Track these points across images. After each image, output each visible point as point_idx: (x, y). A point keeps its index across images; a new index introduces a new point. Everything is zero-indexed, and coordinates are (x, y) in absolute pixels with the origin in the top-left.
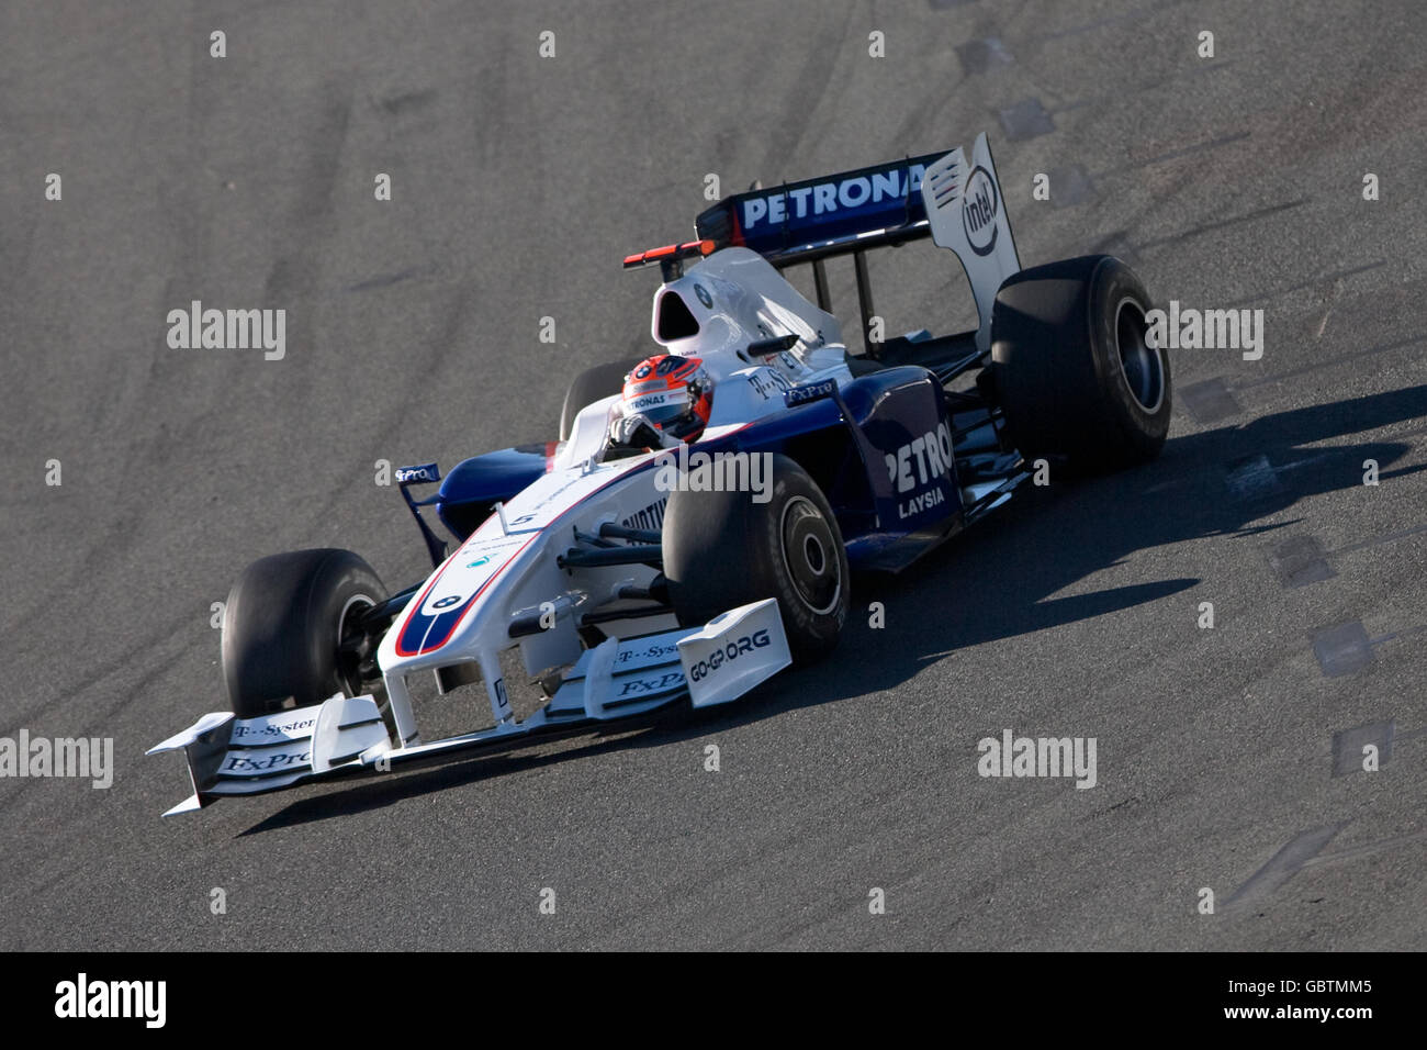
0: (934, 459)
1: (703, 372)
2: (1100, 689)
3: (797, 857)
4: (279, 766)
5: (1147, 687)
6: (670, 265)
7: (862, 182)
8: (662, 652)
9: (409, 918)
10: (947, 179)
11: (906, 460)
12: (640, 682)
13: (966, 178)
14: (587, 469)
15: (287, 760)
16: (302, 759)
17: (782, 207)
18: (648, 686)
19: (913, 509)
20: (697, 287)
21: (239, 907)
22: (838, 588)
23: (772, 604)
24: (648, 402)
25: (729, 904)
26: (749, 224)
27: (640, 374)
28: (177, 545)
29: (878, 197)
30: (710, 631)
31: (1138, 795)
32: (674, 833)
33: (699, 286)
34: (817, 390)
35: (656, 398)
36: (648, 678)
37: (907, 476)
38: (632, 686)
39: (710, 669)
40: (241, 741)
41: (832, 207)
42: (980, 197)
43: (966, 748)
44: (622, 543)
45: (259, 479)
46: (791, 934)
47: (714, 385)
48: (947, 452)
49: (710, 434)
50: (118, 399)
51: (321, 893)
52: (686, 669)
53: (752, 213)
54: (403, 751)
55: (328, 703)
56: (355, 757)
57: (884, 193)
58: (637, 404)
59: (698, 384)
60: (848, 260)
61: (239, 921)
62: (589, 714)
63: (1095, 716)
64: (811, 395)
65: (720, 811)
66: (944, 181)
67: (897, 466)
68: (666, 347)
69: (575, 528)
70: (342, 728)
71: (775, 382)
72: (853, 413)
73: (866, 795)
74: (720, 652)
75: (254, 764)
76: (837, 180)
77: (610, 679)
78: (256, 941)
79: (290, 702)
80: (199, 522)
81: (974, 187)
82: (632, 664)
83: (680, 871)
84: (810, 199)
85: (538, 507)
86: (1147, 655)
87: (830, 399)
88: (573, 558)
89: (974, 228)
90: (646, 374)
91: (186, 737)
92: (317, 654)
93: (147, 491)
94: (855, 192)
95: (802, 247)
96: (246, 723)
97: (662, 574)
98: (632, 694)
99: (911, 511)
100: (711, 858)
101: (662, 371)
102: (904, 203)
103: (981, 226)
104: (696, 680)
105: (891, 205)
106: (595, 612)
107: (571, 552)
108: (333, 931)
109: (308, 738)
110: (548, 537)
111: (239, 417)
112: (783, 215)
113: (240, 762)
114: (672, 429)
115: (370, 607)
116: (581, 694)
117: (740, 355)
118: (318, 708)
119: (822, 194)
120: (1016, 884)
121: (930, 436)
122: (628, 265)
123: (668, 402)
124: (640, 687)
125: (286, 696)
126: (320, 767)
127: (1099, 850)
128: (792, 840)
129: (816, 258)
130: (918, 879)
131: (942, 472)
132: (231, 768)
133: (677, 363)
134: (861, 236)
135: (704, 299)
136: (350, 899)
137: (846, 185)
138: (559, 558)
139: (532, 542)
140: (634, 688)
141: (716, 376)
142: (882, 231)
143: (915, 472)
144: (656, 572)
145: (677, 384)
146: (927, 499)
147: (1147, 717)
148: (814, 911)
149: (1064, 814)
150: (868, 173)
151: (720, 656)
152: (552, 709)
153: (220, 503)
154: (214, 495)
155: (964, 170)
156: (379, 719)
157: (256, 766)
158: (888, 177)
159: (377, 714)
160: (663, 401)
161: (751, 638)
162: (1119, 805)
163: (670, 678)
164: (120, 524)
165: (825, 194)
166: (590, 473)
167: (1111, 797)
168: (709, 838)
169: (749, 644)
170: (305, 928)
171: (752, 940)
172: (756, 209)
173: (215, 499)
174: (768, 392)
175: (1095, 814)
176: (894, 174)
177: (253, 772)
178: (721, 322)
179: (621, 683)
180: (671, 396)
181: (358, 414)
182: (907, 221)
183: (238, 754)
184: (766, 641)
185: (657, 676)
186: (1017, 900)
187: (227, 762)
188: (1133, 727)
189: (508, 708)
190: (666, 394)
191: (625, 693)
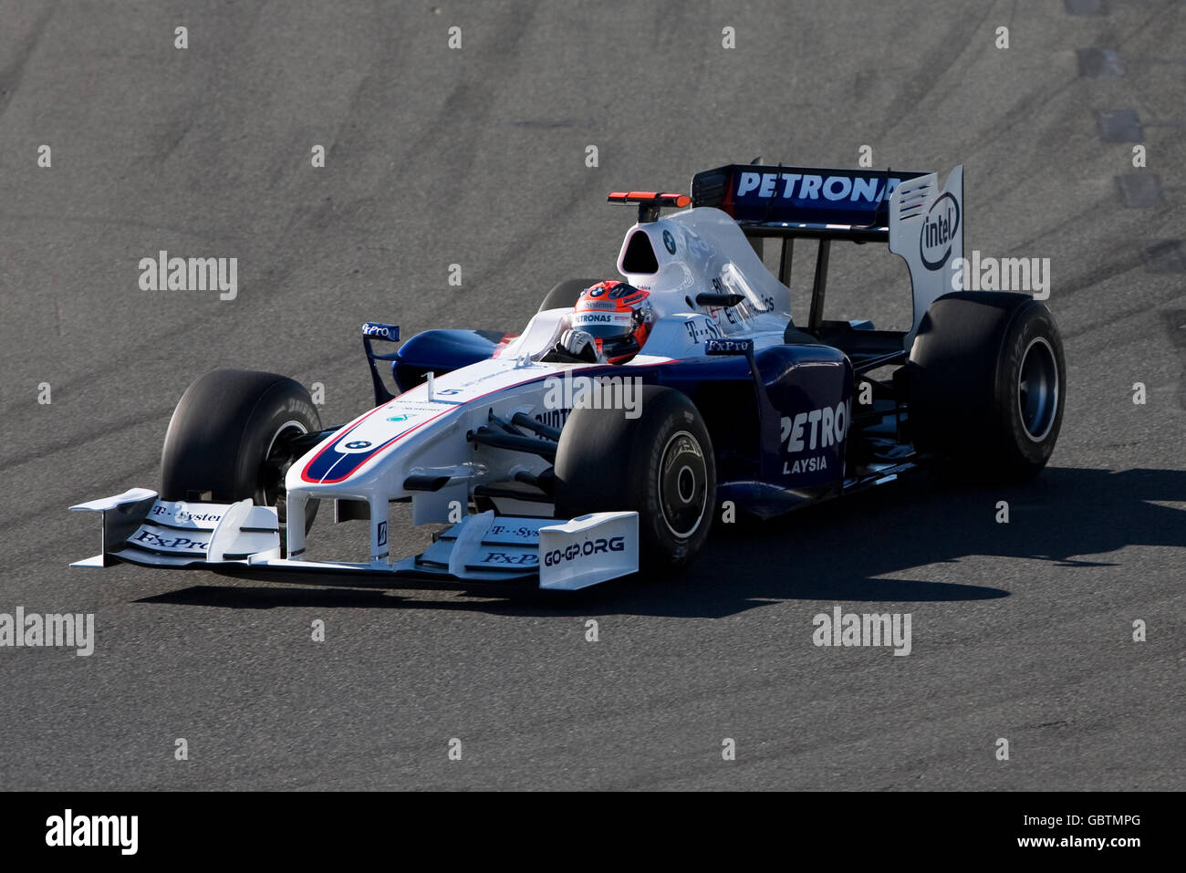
0: (827, 430)
1: (649, 303)
2: (1060, 622)
3: (768, 698)
4: (182, 548)
5: (1099, 631)
6: (649, 209)
7: (845, 181)
8: (529, 534)
9: (428, 667)
10: (918, 196)
11: (801, 426)
12: (503, 555)
13: (933, 201)
14: (521, 364)
15: (190, 544)
16: (202, 547)
17: (773, 185)
18: (508, 560)
19: (796, 469)
20: (666, 233)
21: (287, 620)
22: (700, 518)
23: (634, 516)
24: (596, 318)
25: (700, 723)
26: (741, 192)
27: (594, 293)
28: (315, 303)
29: (855, 197)
30: (572, 526)
31: (1069, 720)
32: (669, 652)
33: (668, 233)
34: (734, 346)
35: (603, 316)
36: (510, 553)
37: (798, 439)
38: (496, 556)
39: (563, 559)
40: (156, 518)
41: (815, 196)
42: (943, 220)
43: (934, 643)
44: (530, 434)
45: (398, 264)
46: (745, 762)
47: (656, 318)
48: (840, 429)
49: (640, 360)
50: (296, 167)
51: (360, 626)
52: (542, 554)
53: (747, 183)
54: (287, 562)
55: (237, 504)
56: (244, 556)
57: (861, 195)
58: (586, 318)
59: (642, 313)
60: (814, 245)
61: (285, 632)
62: (451, 571)
63: (1049, 644)
64: (728, 349)
65: (713, 643)
66: (912, 198)
67: (791, 429)
68: (626, 278)
69: (491, 410)
70: (243, 530)
71: (709, 331)
72: (762, 374)
73: (839, 661)
74: (577, 546)
75: (161, 541)
76: (825, 174)
77: (479, 545)
78: (294, 652)
79: (207, 496)
80: (338, 288)
81: (941, 210)
82: (502, 537)
83: (666, 685)
84: (798, 185)
85: (467, 385)
86: (1106, 604)
87: (743, 357)
88: (480, 435)
89: (929, 244)
90: (599, 294)
91: (109, 503)
92: (245, 461)
93: (301, 251)
94: (837, 188)
95: (779, 224)
96: (165, 504)
97: (552, 468)
98: (493, 563)
99: (794, 470)
100: (695, 681)
101: (615, 294)
102: (876, 208)
103: (936, 244)
104: (548, 565)
105: (863, 207)
106: (491, 487)
107: (481, 430)
108: (361, 662)
109: (211, 531)
110: (463, 412)
111: (394, 208)
112: (772, 192)
113: (149, 536)
114: (610, 347)
115: (302, 433)
116: (449, 552)
117: (688, 300)
118: (226, 507)
119: (809, 183)
120: (946, 768)
121: (828, 411)
122: (611, 199)
123: (613, 323)
124: (502, 559)
125: (204, 490)
126: (214, 557)
127: (1024, 757)
128: (767, 683)
129: (788, 236)
130: (865, 743)
131: (831, 443)
132: (141, 539)
133: (628, 290)
134: (829, 226)
135: (669, 245)
136: (382, 637)
137: (832, 180)
138: (470, 432)
139: (450, 412)
140: (497, 559)
141: (661, 313)
142: (848, 227)
143: (806, 437)
144: (548, 465)
145: (624, 308)
146: (811, 464)
147: (1093, 655)
148: (770, 748)
149: (1002, 719)
150: (853, 175)
151: (577, 549)
152: (423, 559)
153: (359, 276)
154: (357, 268)
155: (933, 193)
156: (276, 530)
157: (161, 543)
158: (868, 183)
159: (276, 525)
160: (609, 321)
161: (608, 541)
162: (1050, 724)
163: (529, 558)
164: (271, 272)
165: (812, 183)
166: (523, 367)
167: (1045, 715)
168: (699, 663)
169: (606, 545)
170: (339, 652)
171: (711, 758)
172: (750, 181)
173: (357, 271)
174: (700, 338)
175: (1027, 727)
176: (874, 182)
177: (158, 547)
178: (679, 269)
179: (486, 552)
180: (616, 318)
181: (494, 230)
182: (875, 223)
183: (150, 529)
184: (621, 547)
185: (519, 554)
186: (944, 782)
187: (139, 533)
188: (1080, 661)
189: (385, 548)
190: (613, 315)
191: (487, 560)
